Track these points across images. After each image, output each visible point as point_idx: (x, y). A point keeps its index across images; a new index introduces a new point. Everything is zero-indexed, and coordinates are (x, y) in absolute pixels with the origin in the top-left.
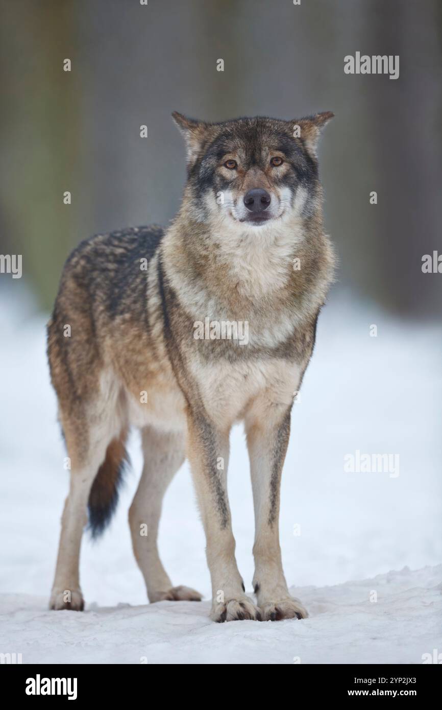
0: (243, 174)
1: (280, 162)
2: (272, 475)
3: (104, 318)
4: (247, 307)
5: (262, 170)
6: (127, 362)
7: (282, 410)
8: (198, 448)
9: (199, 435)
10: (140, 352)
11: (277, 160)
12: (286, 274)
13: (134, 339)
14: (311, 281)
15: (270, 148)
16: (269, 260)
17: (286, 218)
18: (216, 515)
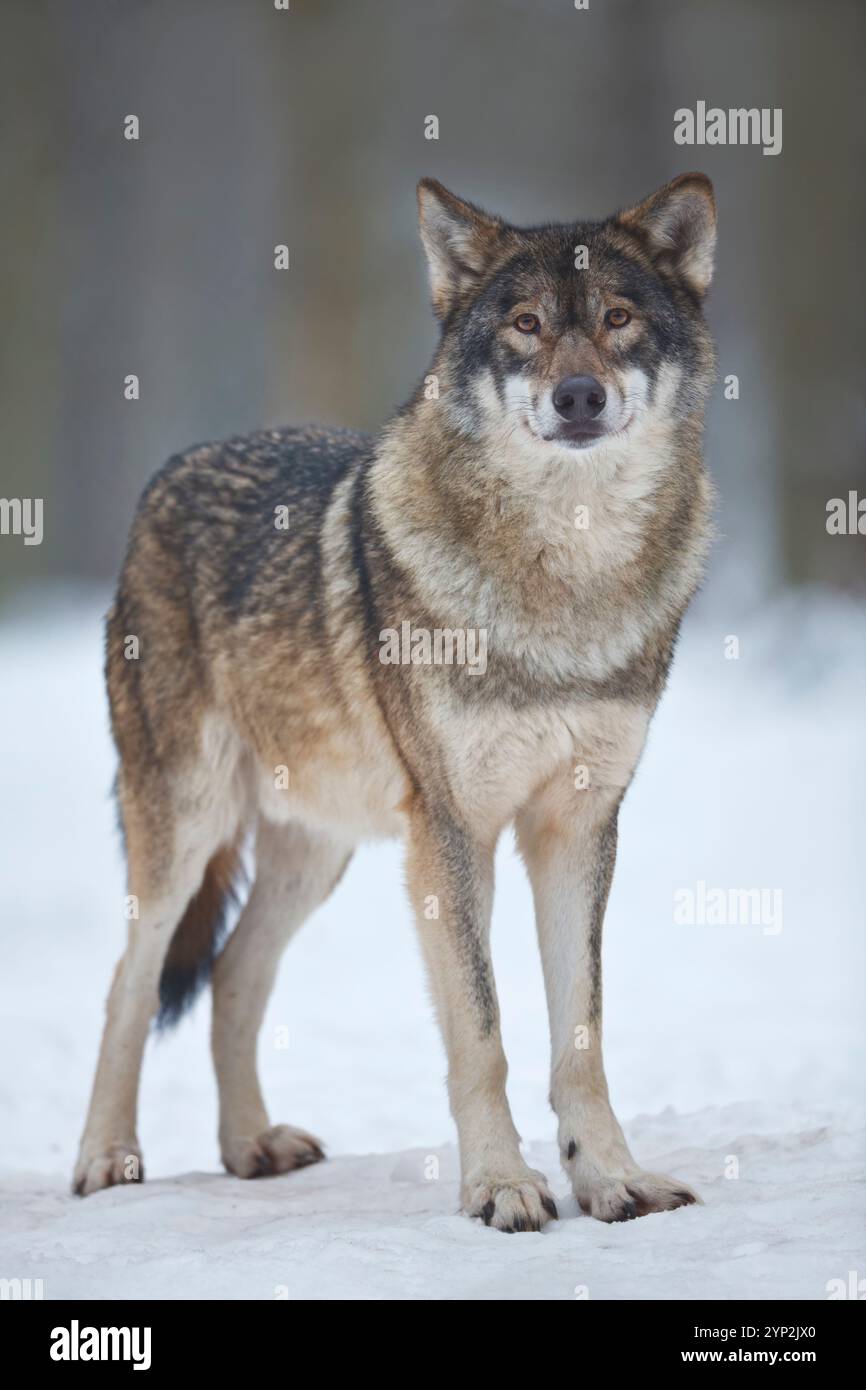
0: (551, 344)
1: (624, 319)
2: (592, 924)
3: (215, 616)
4: (560, 599)
5: (589, 336)
6: (261, 707)
7: (609, 797)
8: (436, 876)
9: (439, 851)
10: (291, 688)
11: (619, 316)
12: (638, 536)
13: (280, 663)
14: (680, 543)
15: (602, 290)
16: (605, 508)
17: (637, 430)
18: (469, 1010)
